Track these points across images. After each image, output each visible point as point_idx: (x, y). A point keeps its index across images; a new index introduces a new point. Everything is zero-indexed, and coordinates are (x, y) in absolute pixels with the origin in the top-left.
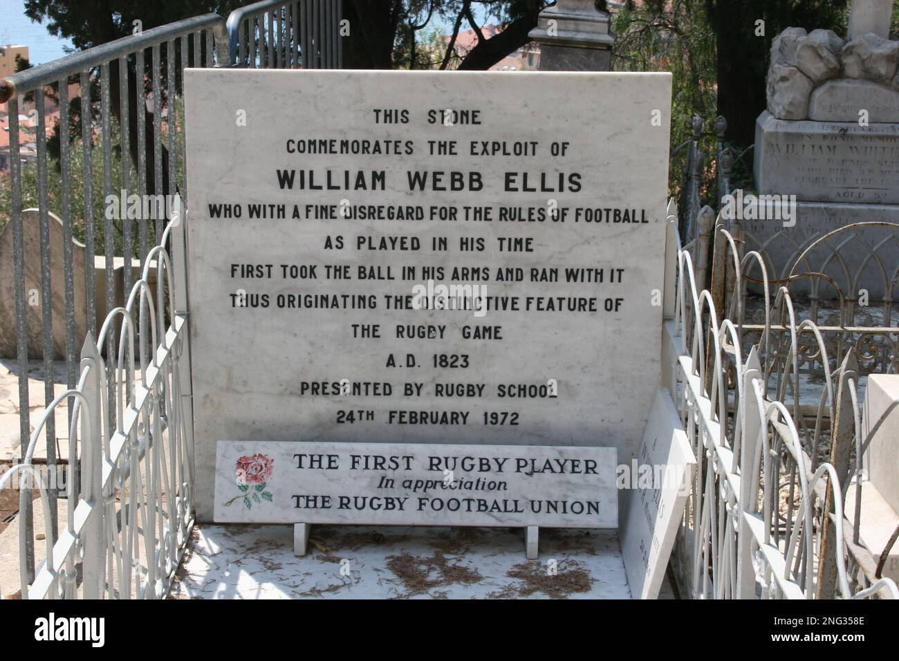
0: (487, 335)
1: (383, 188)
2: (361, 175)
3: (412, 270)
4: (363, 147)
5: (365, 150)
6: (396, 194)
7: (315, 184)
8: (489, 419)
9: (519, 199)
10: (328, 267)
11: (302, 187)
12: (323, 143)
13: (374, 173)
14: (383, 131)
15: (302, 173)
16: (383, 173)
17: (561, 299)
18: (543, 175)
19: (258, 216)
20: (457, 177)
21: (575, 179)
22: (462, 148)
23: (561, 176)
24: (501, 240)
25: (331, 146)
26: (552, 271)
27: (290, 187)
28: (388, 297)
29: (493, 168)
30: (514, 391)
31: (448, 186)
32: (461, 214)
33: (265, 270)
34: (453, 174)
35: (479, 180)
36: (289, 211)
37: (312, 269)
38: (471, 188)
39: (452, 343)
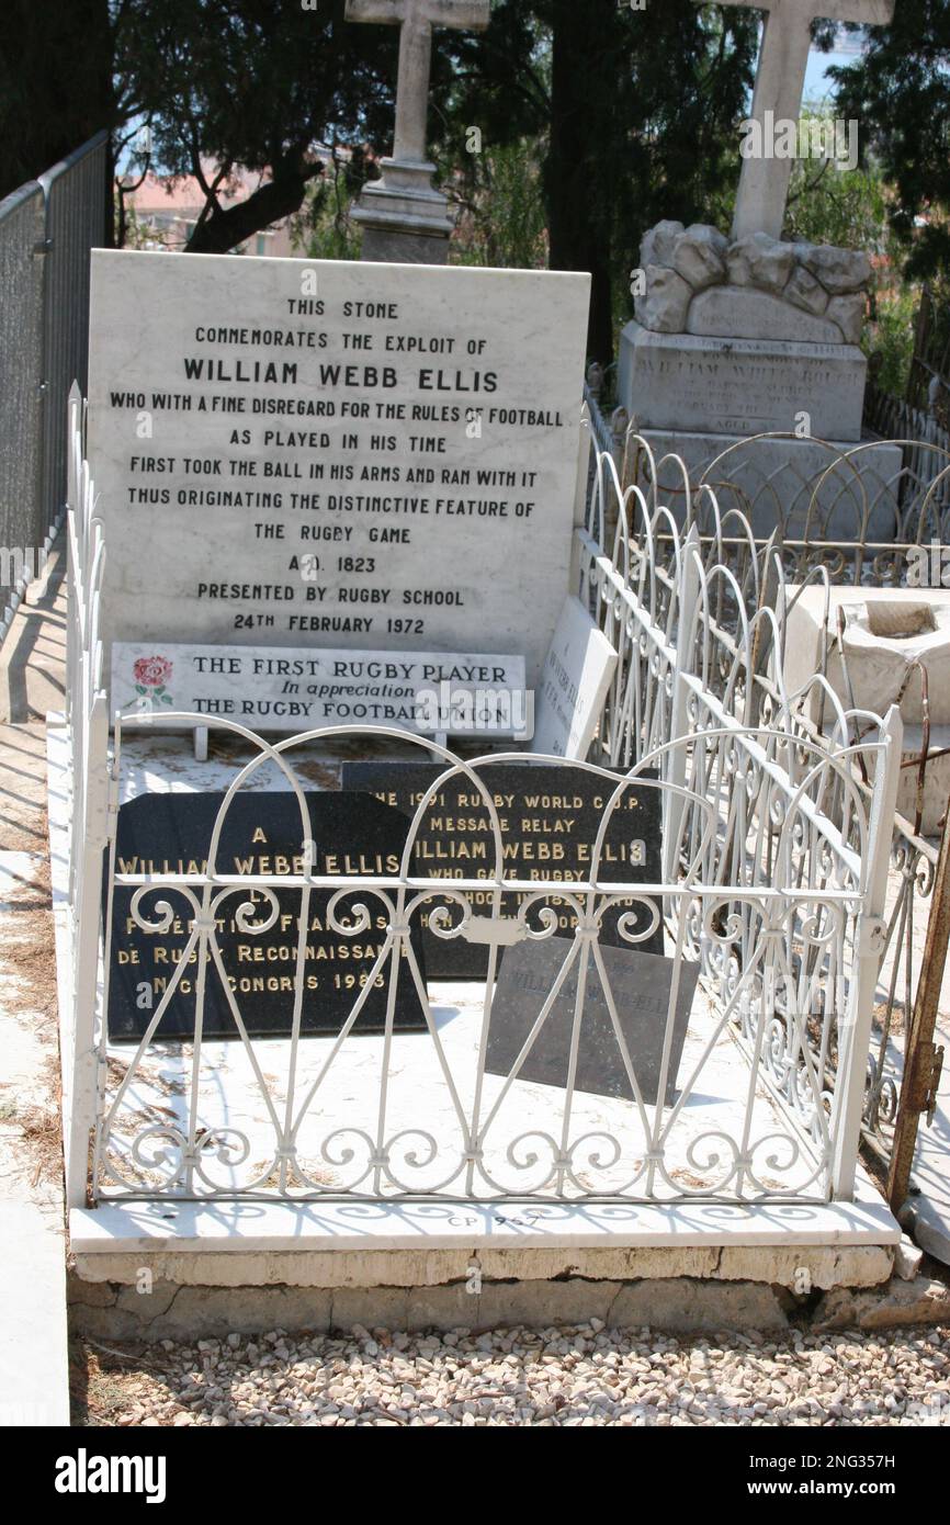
0: (395, 538)
1: (294, 381)
2: (271, 368)
3: (320, 468)
4: (276, 338)
5: (278, 341)
6: (307, 388)
7: (224, 375)
8: (393, 626)
9: (434, 398)
10: (233, 463)
11: (210, 377)
12: (234, 332)
13: (286, 366)
14: (296, 322)
15: (211, 363)
16: (295, 366)
17: (471, 503)
18: (459, 374)
19: (162, 407)
20: (371, 372)
21: (490, 378)
22: (377, 342)
23: (477, 375)
24: (413, 439)
25: (243, 335)
26: (463, 473)
27: (198, 377)
28: (294, 496)
29: (408, 365)
30: (420, 597)
31: (362, 382)
32: (373, 411)
33: (167, 464)
34: (367, 369)
35: (393, 377)
36: (195, 403)
37: (217, 464)
38: (385, 385)
39: (358, 546)
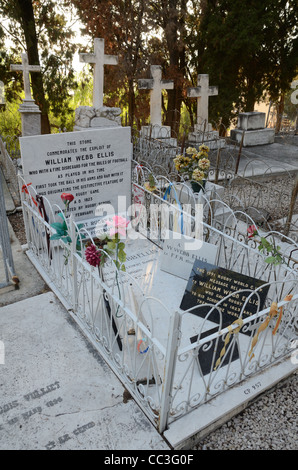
0: (96, 192)
1: (71, 161)
2: (65, 159)
3: (78, 180)
4: (65, 152)
6: (74, 162)
7: (55, 163)
9: (101, 160)
10: (59, 183)
11: (52, 164)
12: (56, 152)
13: (68, 158)
14: (70, 147)
15: (51, 160)
16: (70, 158)
17: (111, 181)
18: (105, 153)
19: (42, 173)
20: (87, 156)
21: (112, 153)
22: (88, 149)
23: (109, 153)
24: (97, 169)
25: (58, 153)
26: (108, 175)
27: (49, 164)
28: (74, 187)
29: (95, 153)
30: (102, 203)
31: (85, 159)
32: (88, 165)
33: (45, 186)
35: (92, 156)
36: (49, 170)
37: (56, 184)
38: (90, 158)
39: (88, 195)
